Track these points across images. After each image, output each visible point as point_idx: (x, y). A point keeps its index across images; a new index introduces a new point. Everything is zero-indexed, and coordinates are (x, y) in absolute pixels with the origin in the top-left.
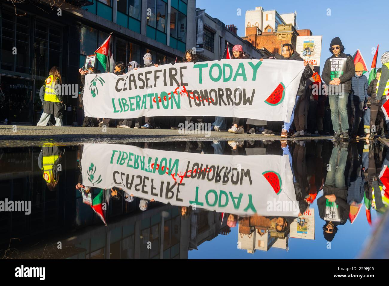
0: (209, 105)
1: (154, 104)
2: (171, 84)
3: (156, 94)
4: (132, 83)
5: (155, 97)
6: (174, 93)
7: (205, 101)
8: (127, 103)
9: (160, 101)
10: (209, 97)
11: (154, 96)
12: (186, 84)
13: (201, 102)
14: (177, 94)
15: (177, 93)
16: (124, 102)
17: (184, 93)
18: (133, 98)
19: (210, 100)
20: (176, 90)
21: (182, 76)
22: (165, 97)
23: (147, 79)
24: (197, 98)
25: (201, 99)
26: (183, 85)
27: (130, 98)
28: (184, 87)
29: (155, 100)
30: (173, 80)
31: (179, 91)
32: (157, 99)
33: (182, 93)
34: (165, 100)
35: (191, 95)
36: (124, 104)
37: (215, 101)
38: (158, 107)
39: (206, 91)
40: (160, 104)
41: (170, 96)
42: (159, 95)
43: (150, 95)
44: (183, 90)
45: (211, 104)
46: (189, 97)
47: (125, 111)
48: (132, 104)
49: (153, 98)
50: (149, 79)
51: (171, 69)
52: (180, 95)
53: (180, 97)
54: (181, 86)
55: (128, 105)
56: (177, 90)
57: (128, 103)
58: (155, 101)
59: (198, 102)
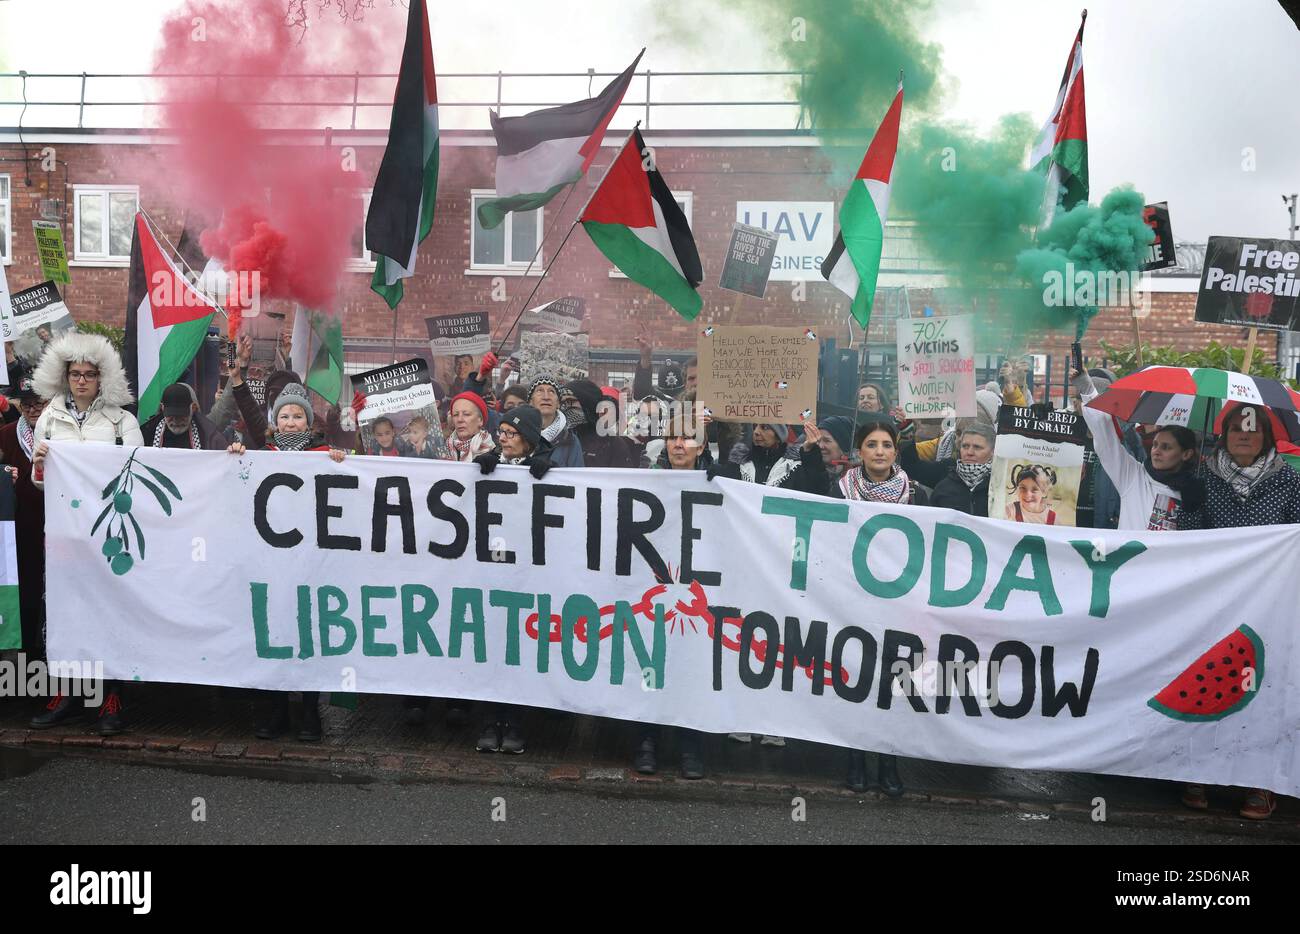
0: (817, 690)
1: (528, 647)
2: (623, 568)
3: (545, 600)
4: (394, 523)
5: (535, 610)
6: (637, 609)
7: (799, 673)
8: (344, 615)
9: (555, 637)
10: (828, 658)
11: (531, 606)
12: (714, 579)
13: (778, 672)
14: (651, 617)
15: (653, 611)
16: (333, 604)
17: (692, 618)
18: (387, 592)
19: (828, 674)
20: (647, 596)
21: (690, 534)
22: (582, 620)
23: (487, 519)
24: (758, 648)
25: (780, 657)
26: (695, 581)
27: (368, 592)
28: (696, 590)
29: (535, 625)
30: (633, 546)
31: (660, 607)
32: (544, 626)
33: (680, 615)
34: (582, 639)
35: (731, 631)
36: (328, 619)
37: (852, 682)
38: (543, 666)
39: (819, 629)
40: (555, 648)
41: (607, 620)
42: (556, 608)
43: (511, 601)
44: (689, 604)
45: (829, 690)
46: (719, 640)
47: (327, 650)
48: (373, 622)
49: (524, 614)
50: (497, 519)
51: (626, 497)
52: (668, 624)
53: (667, 633)
54: (677, 582)
55: (348, 625)
56: (654, 600)
57: (354, 614)
58: (531, 632)
59: (757, 666)
